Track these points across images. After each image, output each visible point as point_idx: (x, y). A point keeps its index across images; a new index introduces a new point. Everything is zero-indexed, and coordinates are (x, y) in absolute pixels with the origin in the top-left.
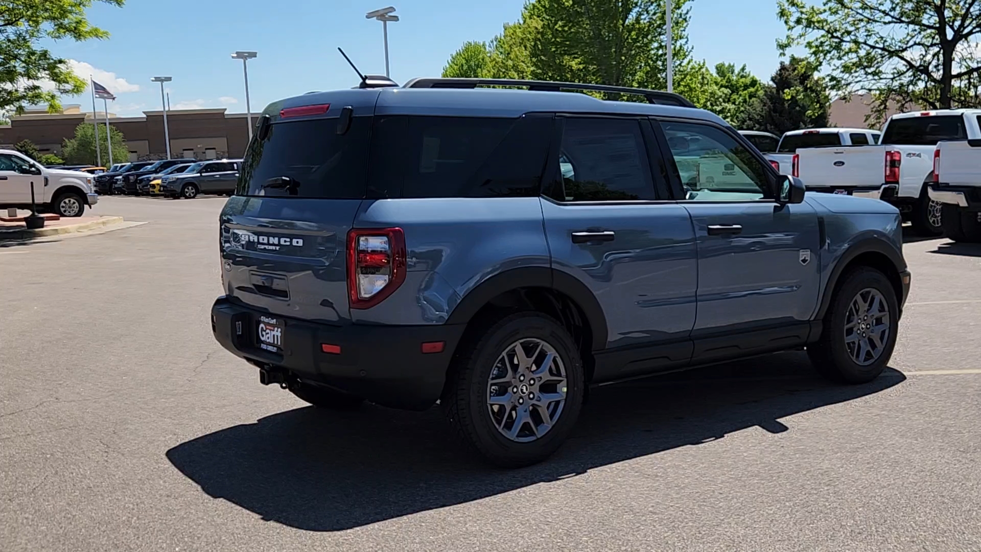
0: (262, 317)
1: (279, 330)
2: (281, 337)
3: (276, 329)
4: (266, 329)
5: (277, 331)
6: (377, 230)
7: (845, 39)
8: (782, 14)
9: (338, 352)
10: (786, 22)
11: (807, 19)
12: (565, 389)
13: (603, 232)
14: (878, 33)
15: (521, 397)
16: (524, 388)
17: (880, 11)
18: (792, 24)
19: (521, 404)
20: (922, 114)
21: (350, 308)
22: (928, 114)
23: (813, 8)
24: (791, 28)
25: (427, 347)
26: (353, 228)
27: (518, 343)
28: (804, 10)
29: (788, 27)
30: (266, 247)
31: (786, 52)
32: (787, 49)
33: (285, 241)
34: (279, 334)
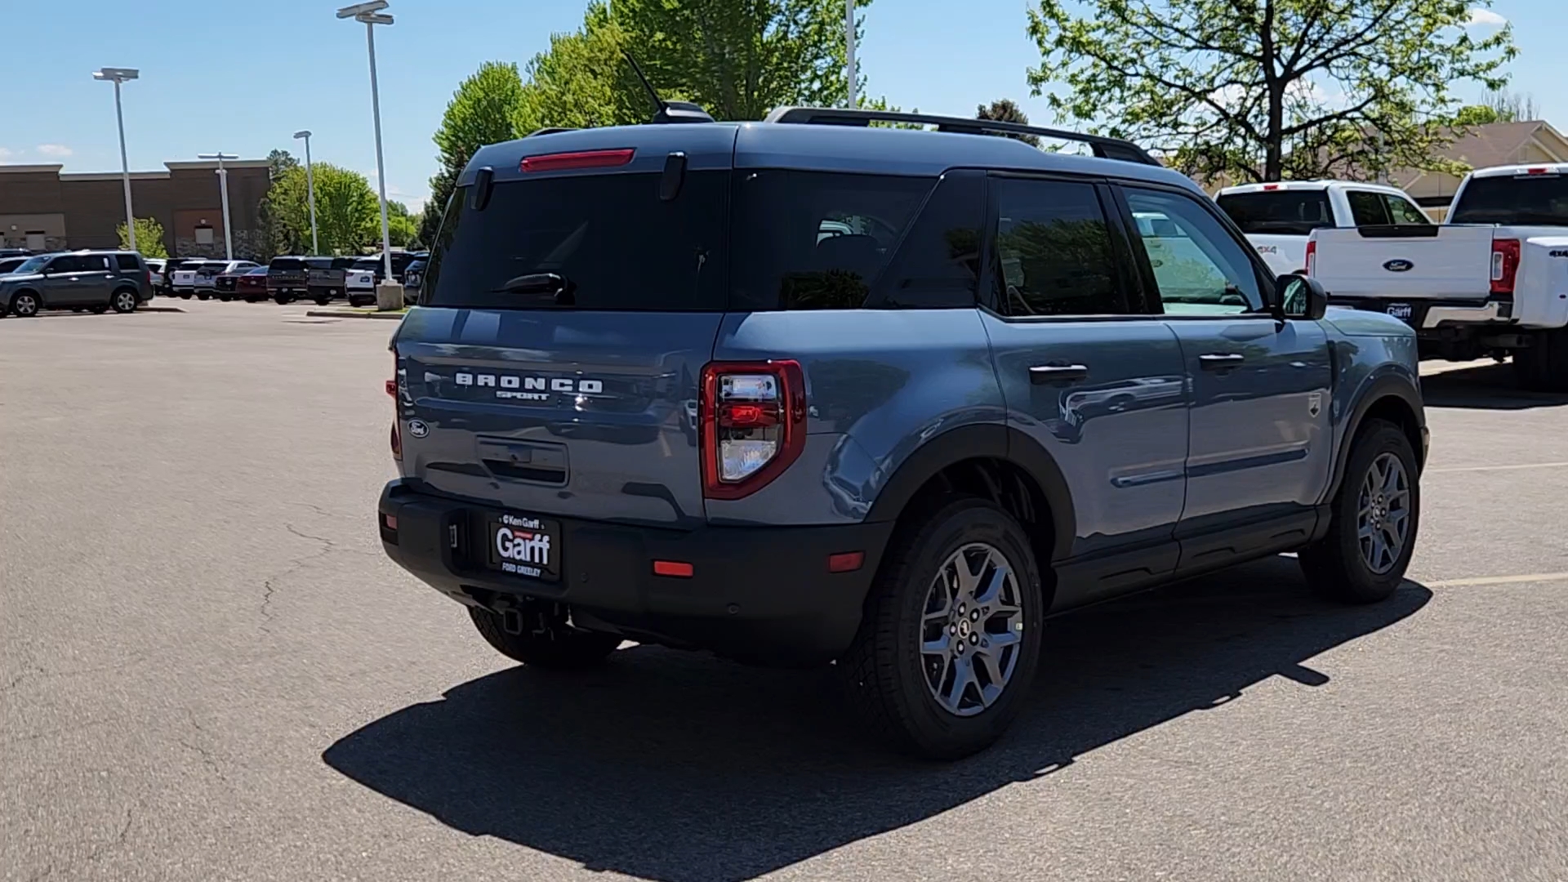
0: (506, 517)
1: (546, 538)
2: (549, 551)
3: (538, 537)
4: (515, 537)
5: (541, 540)
6: (754, 364)
7: (1127, 71)
8: (1034, 30)
9: (689, 574)
10: (1040, 43)
11: (1074, 39)
12: (1020, 626)
13: (1069, 366)
14: (1178, 63)
15: (961, 642)
16: (965, 626)
17: (1177, 30)
18: (1048, 46)
19: (961, 653)
20: (1266, 187)
21: (704, 498)
22: (1275, 187)
23: (1081, 22)
24: (1047, 53)
25: (837, 561)
26: (712, 361)
27: (960, 553)
28: (1068, 24)
29: (1043, 50)
30: (519, 395)
31: (1042, 89)
32: (1043, 83)
33: (562, 385)
34: (546, 546)
